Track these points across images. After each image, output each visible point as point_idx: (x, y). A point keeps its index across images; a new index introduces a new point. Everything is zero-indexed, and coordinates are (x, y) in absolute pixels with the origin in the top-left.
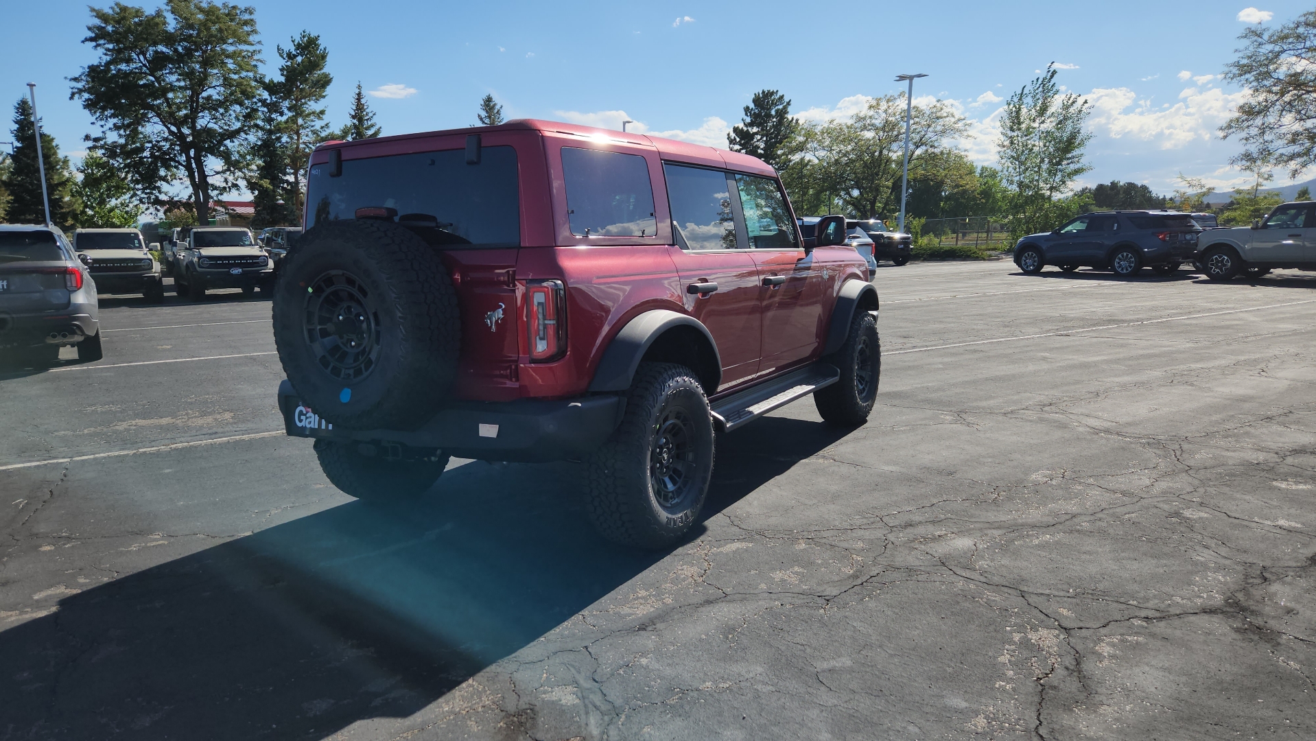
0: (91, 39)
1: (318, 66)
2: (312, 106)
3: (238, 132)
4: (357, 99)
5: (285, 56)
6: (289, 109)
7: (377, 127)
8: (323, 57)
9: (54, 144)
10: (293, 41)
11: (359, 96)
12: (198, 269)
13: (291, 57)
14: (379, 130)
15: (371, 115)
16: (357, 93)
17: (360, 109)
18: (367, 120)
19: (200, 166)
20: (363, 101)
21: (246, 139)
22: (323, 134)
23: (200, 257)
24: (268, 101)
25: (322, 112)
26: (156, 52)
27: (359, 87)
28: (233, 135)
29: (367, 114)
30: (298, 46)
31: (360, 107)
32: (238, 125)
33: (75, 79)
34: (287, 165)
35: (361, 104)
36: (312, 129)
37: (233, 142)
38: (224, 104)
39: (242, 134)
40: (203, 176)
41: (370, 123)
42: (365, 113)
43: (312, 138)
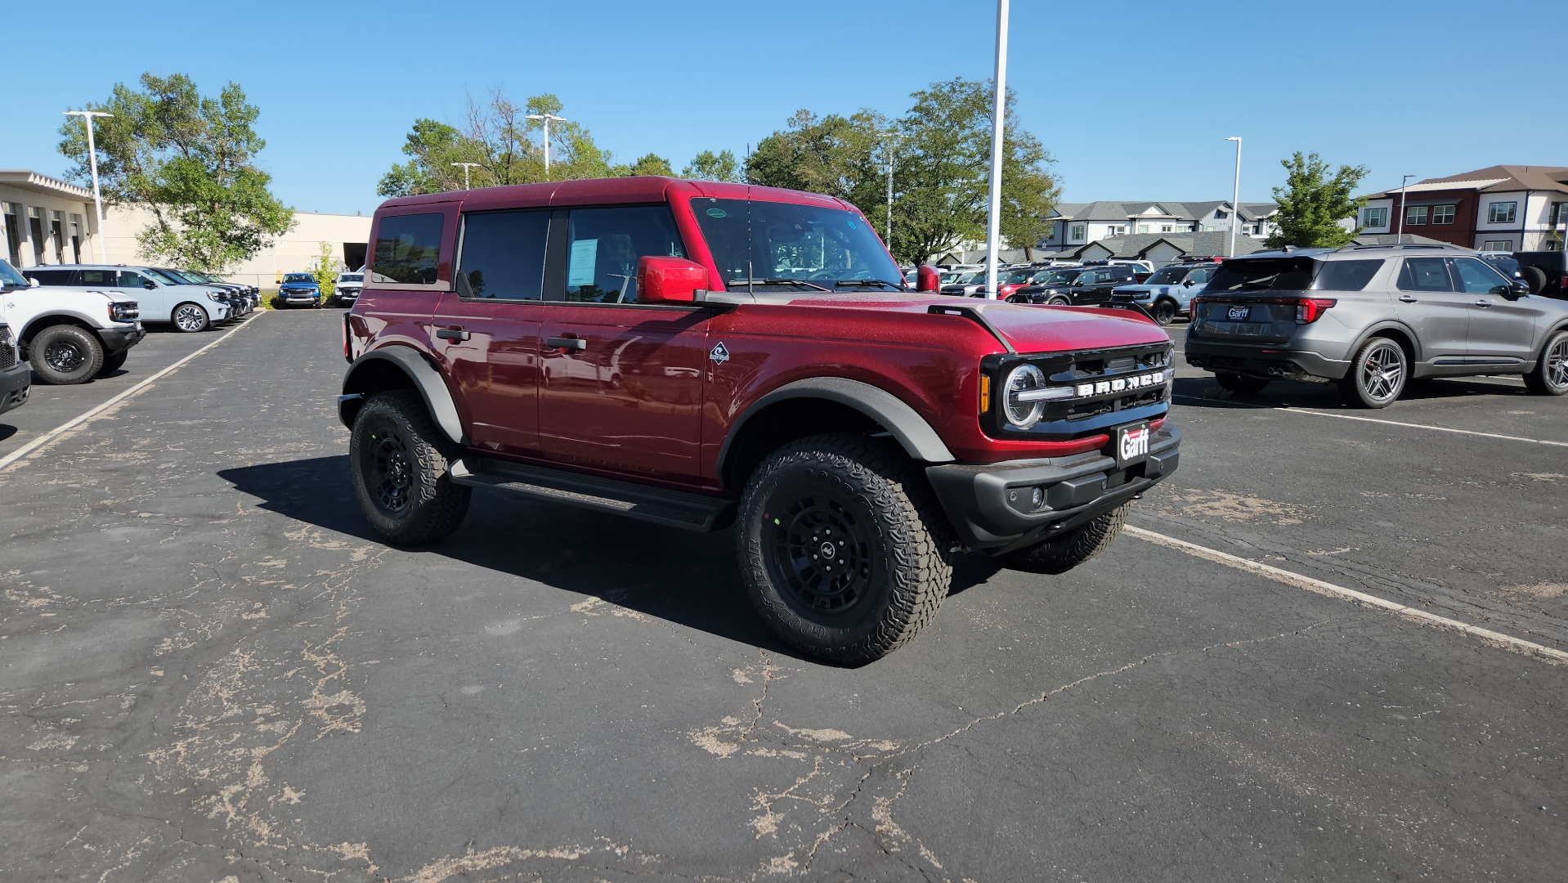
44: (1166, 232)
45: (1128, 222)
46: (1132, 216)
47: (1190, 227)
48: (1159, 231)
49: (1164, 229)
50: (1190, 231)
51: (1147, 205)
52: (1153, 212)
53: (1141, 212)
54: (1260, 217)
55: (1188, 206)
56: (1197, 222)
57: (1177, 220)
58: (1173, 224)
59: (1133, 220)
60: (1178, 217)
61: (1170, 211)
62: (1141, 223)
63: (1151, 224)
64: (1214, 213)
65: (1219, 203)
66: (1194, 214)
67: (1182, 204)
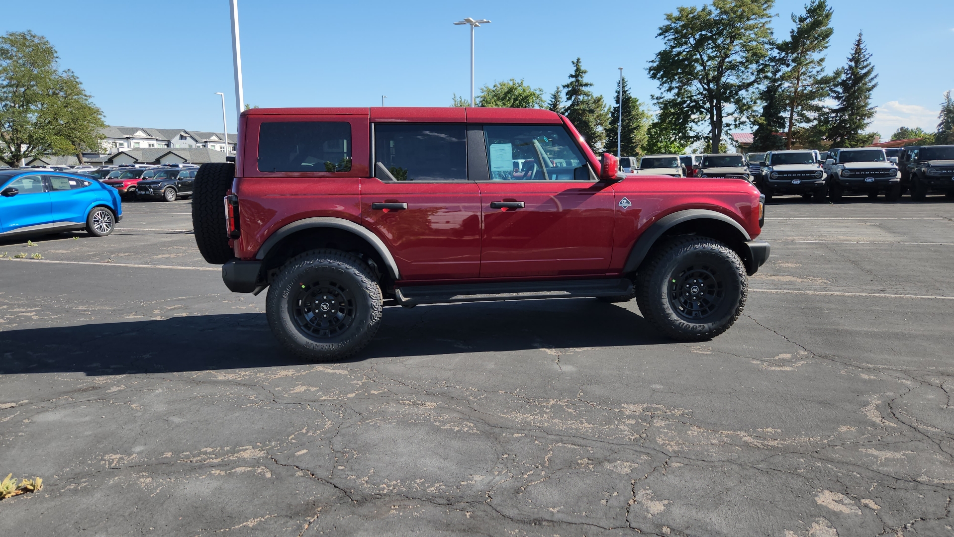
0: (660, 34)
1: (822, 23)
2: (815, 56)
3: (751, 84)
4: (857, 45)
5: (797, 21)
6: (793, 61)
7: (871, 66)
8: (828, 16)
9: (638, 103)
10: (806, 8)
11: (859, 42)
12: (770, 180)
13: (802, 20)
14: (872, 68)
15: (867, 56)
16: (857, 39)
17: (859, 53)
18: (863, 61)
19: (719, 110)
20: (862, 46)
21: (758, 88)
22: (819, 78)
23: (773, 172)
24: (777, 58)
25: (822, 60)
26: (701, 35)
27: (860, 35)
28: (747, 86)
29: (864, 56)
30: (809, 11)
31: (858, 50)
32: (753, 78)
33: (652, 61)
34: (787, 105)
35: (860, 48)
36: (810, 74)
37: (748, 91)
38: (745, 64)
39: (755, 84)
40: (720, 117)
41: (865, 63)
42: (862, 56)
43: (811, 81)
44: (151, 147)
45: (125, 140)
46: (128, 136)
47: (165, 144)
48: (147, 146)
49: (150, 145)
50: (166, 147)
51: (136, 130)
52: (140, 134)
53: (133, 134)
54: (206, 140)
55: (162, 131)
56: (169, 141)
57: (157, 140)
58: (155, 142)
59: (128, 138)
60: (157, 138)
61: (151, 134)
62: (134, 141)
63: (141, 142)
64: (178, 136)
65: (181, 130)
66: (167, 136)
67: (157, 130)
